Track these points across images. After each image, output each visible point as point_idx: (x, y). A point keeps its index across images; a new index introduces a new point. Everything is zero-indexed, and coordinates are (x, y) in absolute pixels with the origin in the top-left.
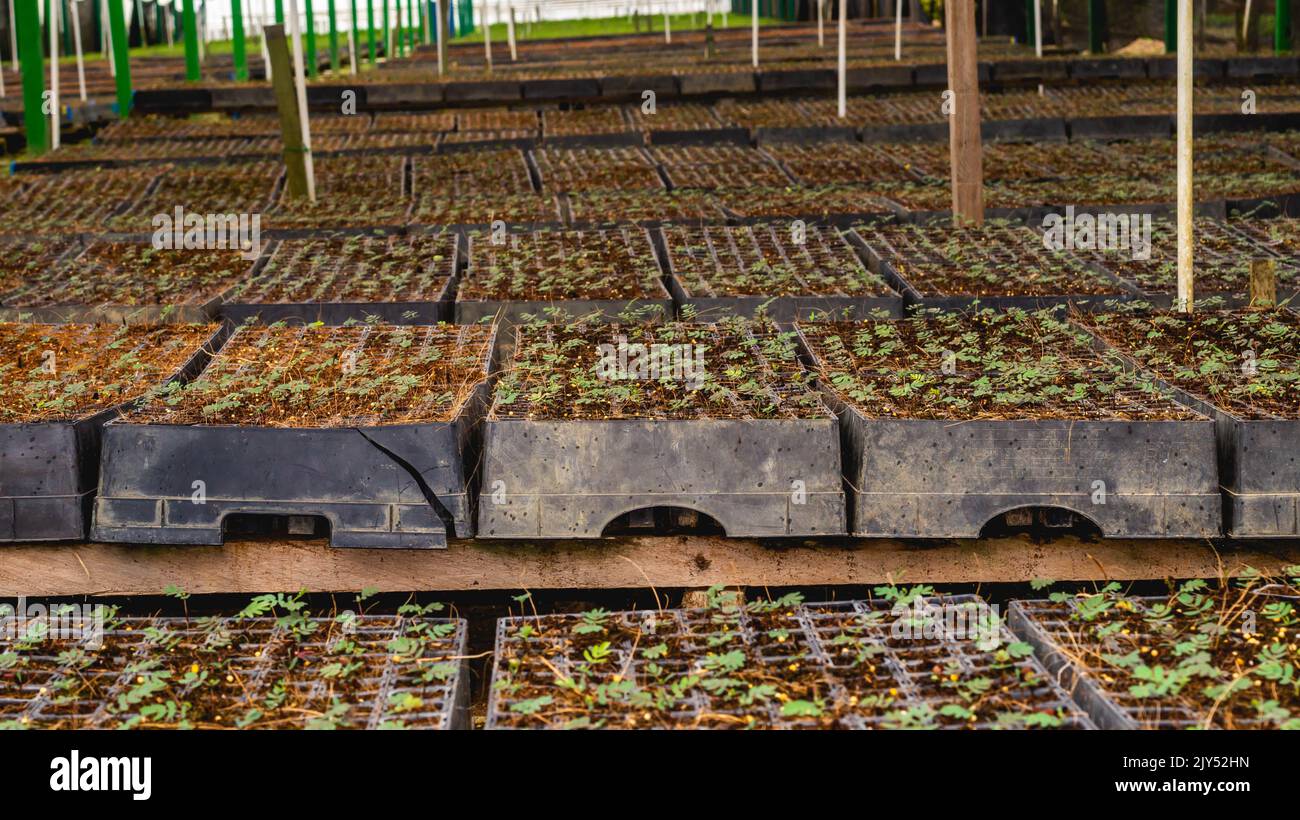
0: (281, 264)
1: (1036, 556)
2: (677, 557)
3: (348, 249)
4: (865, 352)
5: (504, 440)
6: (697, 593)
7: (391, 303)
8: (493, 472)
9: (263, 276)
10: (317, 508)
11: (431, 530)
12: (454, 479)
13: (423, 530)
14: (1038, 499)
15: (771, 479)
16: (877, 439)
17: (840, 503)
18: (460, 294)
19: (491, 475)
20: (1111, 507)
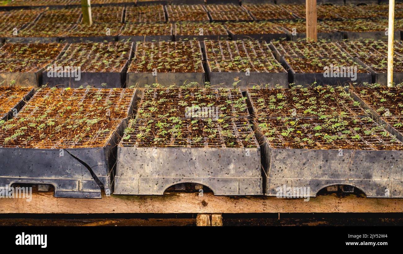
0: (69, 54)
1: (339, 203)
2: (194, 201)
3: (94, 48)
4: (273, 107)
5: (124, 155)
6: (202, 215)
7: (103, 73)
8: (120, 168)
9: (61, 59)
10: (49, 181)
11: (95, 191)
12: (105, 170)
13: (92, 191)
14: (340, 181)
15: (232, 172)
16: (275, 156)
17: (260, 182)
18: (129, 69)
19: (119, 170)
20: (369, 185)
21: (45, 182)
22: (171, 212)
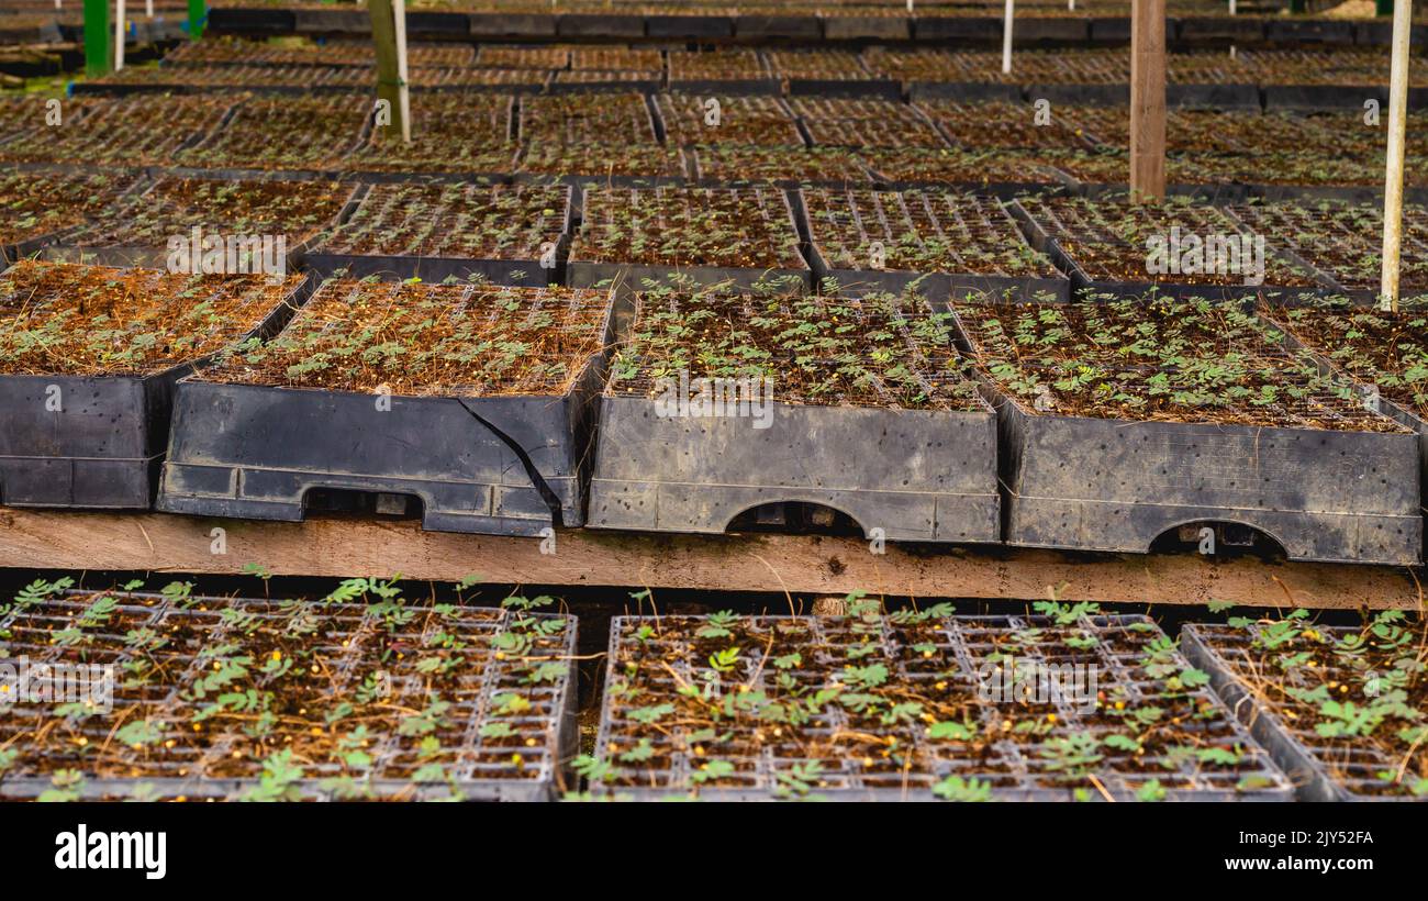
0: (372, 211)
1: (1211, 576)
2: (808, 559)
3: (448, 197)
4: (1027, 339)
5: (621, 420)
6: (829, 600)
7: (495, 261)
8: (608, 455)
9: (351, 223)
10: (409, 486)
11: (535, 516)
12: (565, 461)
13: (527, 516)
14: (1217, 513)
15: (918, 477)
16: (1038, 437)
17: (993, 507)
18: (572, 253)
19: (605, 458)
20: (1297, 524)
21: (398, 488)
22: (743, 587)
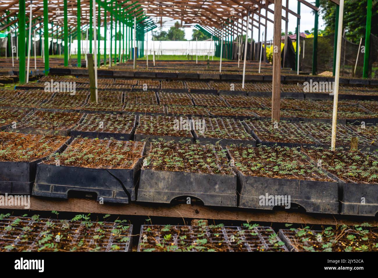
0: (88, 120)
1: (288, 216)
2: (190, 210)
3: (106, 117)
4: (245, 156)
5: (145, 175)
6: (195, 220)
7: (117, 134)
8: (142, 183)
9: (82, 123)
10: (94, 190)
11: (124, 198)
12: (132, 184)
15: (217, 190)
16: (246, 181)
17: (235, 198)
18: (136, 132)
20: (309, 204)
21: (91, 191)
22: (174, 216)
